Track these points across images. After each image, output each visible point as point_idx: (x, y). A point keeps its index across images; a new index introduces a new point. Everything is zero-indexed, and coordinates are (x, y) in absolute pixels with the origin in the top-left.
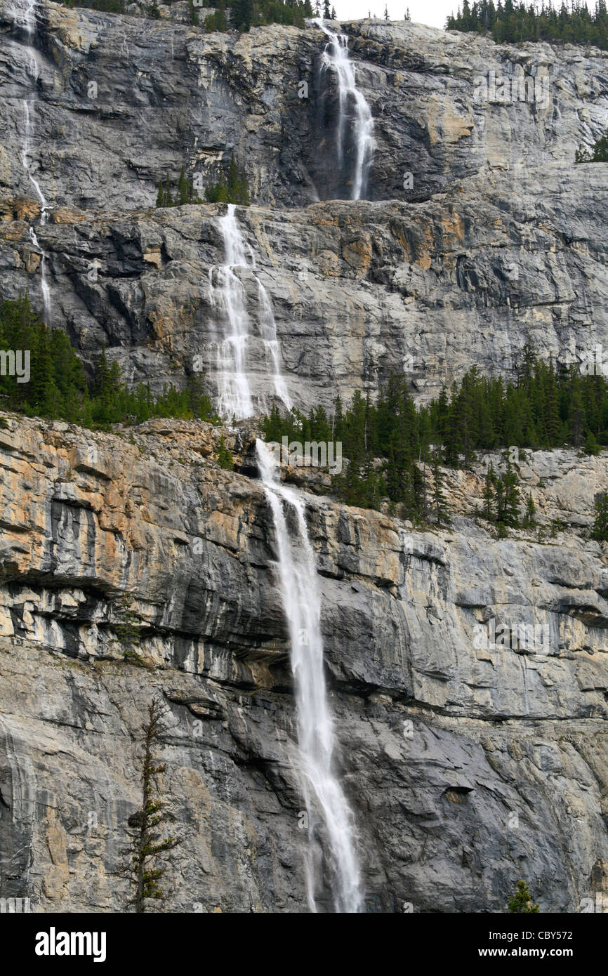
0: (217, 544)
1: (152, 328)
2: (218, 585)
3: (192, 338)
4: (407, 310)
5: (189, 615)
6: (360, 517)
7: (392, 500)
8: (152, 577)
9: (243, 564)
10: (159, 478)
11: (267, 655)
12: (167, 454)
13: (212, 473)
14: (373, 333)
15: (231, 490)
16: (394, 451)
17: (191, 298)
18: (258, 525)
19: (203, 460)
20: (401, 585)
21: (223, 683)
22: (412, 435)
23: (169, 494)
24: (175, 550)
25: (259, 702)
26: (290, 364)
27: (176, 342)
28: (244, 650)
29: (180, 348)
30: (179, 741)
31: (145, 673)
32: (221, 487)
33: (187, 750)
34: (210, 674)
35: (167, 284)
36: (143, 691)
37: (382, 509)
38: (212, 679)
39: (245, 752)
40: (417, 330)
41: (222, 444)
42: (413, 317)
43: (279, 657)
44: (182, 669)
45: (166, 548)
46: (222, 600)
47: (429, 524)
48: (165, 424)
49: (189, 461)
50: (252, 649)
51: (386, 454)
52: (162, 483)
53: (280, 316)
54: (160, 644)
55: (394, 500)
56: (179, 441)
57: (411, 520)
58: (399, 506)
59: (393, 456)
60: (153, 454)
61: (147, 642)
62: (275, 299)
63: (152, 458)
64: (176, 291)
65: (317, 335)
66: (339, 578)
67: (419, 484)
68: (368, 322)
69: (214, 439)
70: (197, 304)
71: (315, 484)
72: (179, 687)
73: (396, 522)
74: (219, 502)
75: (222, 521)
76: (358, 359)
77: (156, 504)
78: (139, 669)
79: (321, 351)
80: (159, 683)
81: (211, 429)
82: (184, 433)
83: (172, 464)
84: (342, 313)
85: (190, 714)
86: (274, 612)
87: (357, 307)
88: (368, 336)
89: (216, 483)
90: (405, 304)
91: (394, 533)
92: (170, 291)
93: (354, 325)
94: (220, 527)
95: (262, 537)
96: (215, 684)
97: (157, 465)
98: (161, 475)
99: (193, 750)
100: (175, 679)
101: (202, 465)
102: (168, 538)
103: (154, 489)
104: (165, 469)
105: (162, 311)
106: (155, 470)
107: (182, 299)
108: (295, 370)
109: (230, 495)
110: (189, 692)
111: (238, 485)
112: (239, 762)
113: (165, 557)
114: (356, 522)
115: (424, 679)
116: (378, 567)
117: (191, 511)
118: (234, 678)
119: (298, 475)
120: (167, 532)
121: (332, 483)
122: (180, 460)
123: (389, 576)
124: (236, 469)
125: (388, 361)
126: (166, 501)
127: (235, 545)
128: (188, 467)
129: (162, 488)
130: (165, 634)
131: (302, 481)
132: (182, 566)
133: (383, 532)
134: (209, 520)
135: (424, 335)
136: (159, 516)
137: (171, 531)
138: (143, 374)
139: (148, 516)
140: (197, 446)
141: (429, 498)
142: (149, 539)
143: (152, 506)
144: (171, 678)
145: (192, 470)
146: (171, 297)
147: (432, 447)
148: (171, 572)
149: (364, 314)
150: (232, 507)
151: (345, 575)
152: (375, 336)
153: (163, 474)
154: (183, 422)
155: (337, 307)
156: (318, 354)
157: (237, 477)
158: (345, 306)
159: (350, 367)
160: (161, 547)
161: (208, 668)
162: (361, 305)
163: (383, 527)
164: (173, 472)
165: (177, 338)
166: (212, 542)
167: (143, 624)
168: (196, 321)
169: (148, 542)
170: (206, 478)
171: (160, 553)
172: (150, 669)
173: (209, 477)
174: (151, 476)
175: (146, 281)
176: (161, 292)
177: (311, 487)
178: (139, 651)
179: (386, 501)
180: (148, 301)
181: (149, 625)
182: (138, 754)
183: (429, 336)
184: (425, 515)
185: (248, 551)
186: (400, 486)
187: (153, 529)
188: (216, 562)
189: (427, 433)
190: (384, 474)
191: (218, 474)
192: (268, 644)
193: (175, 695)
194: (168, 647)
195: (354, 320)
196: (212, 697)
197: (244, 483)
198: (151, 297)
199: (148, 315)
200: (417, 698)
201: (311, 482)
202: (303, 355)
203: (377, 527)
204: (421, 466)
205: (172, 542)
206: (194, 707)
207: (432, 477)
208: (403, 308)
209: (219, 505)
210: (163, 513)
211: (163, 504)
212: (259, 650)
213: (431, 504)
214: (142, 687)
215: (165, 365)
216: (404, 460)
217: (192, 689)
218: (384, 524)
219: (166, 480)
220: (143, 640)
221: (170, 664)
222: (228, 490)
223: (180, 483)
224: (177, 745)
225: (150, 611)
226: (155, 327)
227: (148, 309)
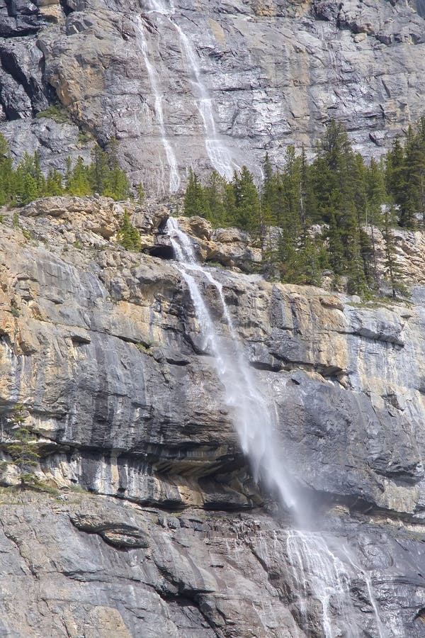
0: (126, 340)
1: (56, 94)
2: (129, 388)
3: (104, 104)
4: (358, 49)
5: (97, 425)
6: (296, 295)
7: (336, 272)
8: (48, 384)
9: (158, 361)
10: (50, 266)
11: (195, 467)
12: (60, 238)
13: (115, 257)
14: (318, 80)
15: (138, 276)
16: (336, 215)
17: (99, 55)
18: (174, 314)
19: (104, 242)
20: (351, 373)
21: (144, 504)
22: (357, 194)
23: (64, 285)
24: (74, 351)
25: (187, 523)
26: (222, 125)
27: (85, 109)
28: (166, 462)
29: (91, 116)
30: (92, 576)
31: (46, 498)
32: (126, 272)
33: (103, 586)
34: (126, 494)
35: (69, 40)
36: (46, 520)
37: (324, 284)
38: (130, 500)
39: (174, 583)
40: (371, 72)
41: (126, 221)
42: (366, 57)
43: (210, 468)
44: (92, 490)
45: (63, 348)
46: (135, 405)
47: (382, 298)
48: (55, 203)
49: (87, 244)
50: (176, 461)
51: (327, 219)
52: (54, 272)
53: (205, 68)
54: (65, 464)
55: (337, 273)
56: (73, 222)
57: (359, 294)
58: (344, 280)
59: (334, 221)
60: (42, 239)
61: (48, 462)
62: (199, 50)
63: (41, 244)
64: (81, 48)
65: (252, 88)
66: (276, 369)
67: (368, 252)
68: (312, 67)
69: (117, 216)
70: (107, 62)
71: (243, 261)
72: (89, 513)
73: (342, 298)
74: (124, 290)
75: (129, 312)
76: (302, 112)
77: (49, 298)
78: (39, 495)
79: (258, 107)
80: (64, 509)
81: (111, 205)
82: (79, 211)
83: (66, 250)
84: (280, 59)
85: (104, 543)
86: (198, 414)
87: (298, 51)
88: (313, 84)
89: (120, 267)
90: (355, 41)
91: (339, 312)
92: (74, 49)
93: (296, 73)
94: (127, 319)
95: (178, 327)
96: (134, 506)
97: (47, 252)
98: (51, 263)
99: (110, 586)
100: (84, 502)
101: (102, 248)
102: (65, 337)
103: (44, 281)
104: (57, 256)
105: (66, 73)
106: (45, 258)
107: (88, 57)
108: (229, 132)
109: (137, 281)
110: (102, 517)
111: (147, 267)
112: (167, 596)
113: (63, 360)
114: (293, 302)
115: (386, 482)
116: (321, 353)
117: (91, 304)
118: (157, 497)
119: (222, 251)
120: (63, 330)
121: (263, 258)
122: (76, 244)
123: (337, 362)
124: (144, 249)
125: (338, 112)
126: (59, 293)
127: (146, 339)
128: (86, 252)
129: (56, 278)
130: (69, 452)
131: (228, 260)
132: (83, 369)
133: (326, 311)
134: (114, 312)
135: (380, 77)
136: (53, 312)
137: (68, 328)
138: (49, 151)
139: (39, 313)
140: (97, 226)
141: (381, 267)
142: (43, 340)
143: (43, 300)
144: (78, 502)
145: (90, 254)
146: (75, 56)
147: (384, 207)
148: (71, 377)
149: (308, 57)
150: (140, 294)
151: (283, 365)
152: (322, 84)
153: (55, 262)
154: (77, 198)
155: (273, 52)
156: (255, 111)
157: (144, 258)
158: (284, 51)
159: (294, 123)
160: (57, 347)
161: (124, 487)
162: (303, 48)
163: (324, 305)
164: (68, 259)
165: (86, 104)
166: (120, 337)
167: (42, 441)
168: (107, 83)
169: (41, 343)
170: (108, 264)
171: (56, 354)
172: (53, 493)
173: (112, 261)
174: (39, 264)
175: (44, 39)
176: (62, 51)
177: (239, 266)
178: (40, 474)
179: (328, 275)
180: (48, 63)
181: (49, 442)
182: (42, 596)
183: (386, 78)
184: (377, 287)
185: (164, 345)
186: (345, 256)
187: (46, 328)
188: (125, 362)
189: (377, 192)
190: (325, 244)
191: (122, 257)
192: (194, 454)
193: (84, 522)
194: (74, 464)
195: (295, 66)
196: (129, 521)
197: (153, 265)
198: (51, 57)
199: (49, 79)
200: (380, 505)
201: (238, 258)
202: (236, 114)
203: (318, 306)
204: (368, 230)
205: (70, 342)
206: (109, 535)
207: (384, 241)
208: (353, 47)
209: (124, 293)
210: (57, 308)
211: (56, 297)
212: (183, 461)
213: (385, 274)
214: (43, 516)
215: (75, 137)
216: (348, 225)
217: (104, 513)
218: (326, 301)
219: (59, 269)
220: (43, 460)
221: (77, 485)
222: (134, 274)
223: (76, 270)
224: (91, 581)
225: (49, 425)
226: (58, 94)
227: (50, 73)
